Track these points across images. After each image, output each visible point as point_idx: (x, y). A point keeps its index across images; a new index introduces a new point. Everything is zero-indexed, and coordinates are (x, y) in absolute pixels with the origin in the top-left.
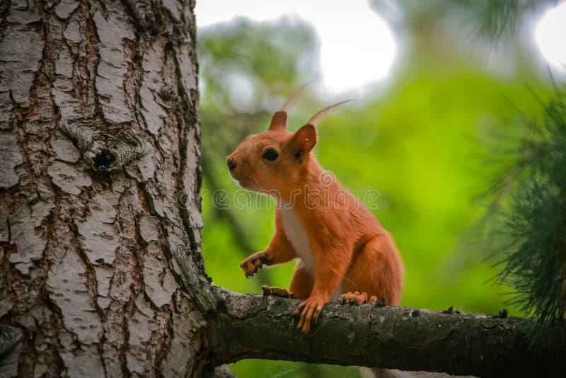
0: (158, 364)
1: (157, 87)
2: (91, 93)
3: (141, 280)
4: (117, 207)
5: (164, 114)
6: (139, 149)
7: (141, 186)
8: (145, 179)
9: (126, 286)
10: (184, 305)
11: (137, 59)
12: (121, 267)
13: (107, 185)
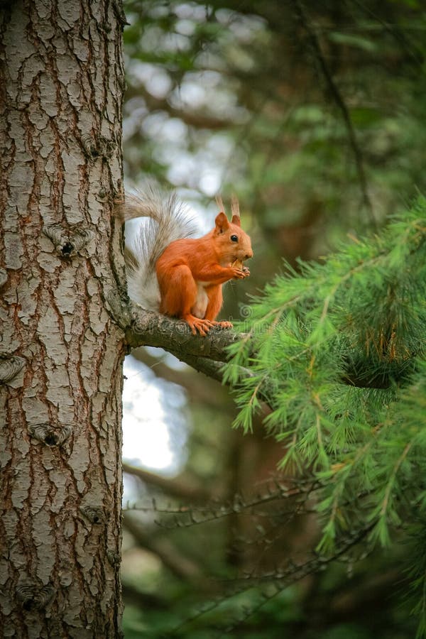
0: (98, 367)
1: (97, 191)
2: (60, 205)
3: (88, 319)
4: (75, 276)
5: (102, 208)
6: (87, 239)
7: (89, 260)
8: (90, 255)
9: (80, 325)
10: (113, 328)
11: (86, 176)
12: (77, 314)
13: (69, 262)
